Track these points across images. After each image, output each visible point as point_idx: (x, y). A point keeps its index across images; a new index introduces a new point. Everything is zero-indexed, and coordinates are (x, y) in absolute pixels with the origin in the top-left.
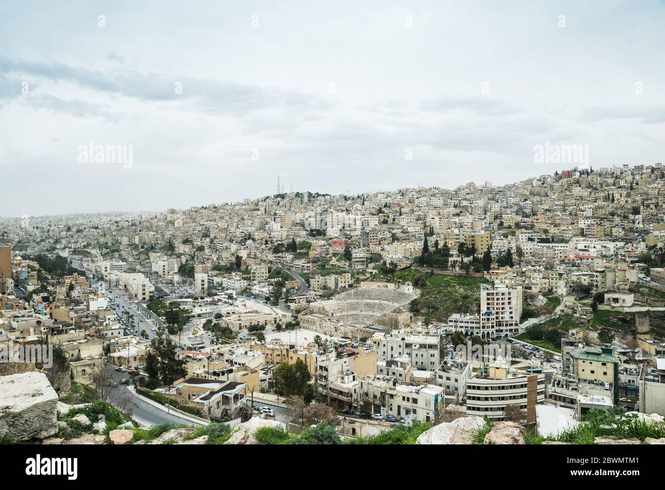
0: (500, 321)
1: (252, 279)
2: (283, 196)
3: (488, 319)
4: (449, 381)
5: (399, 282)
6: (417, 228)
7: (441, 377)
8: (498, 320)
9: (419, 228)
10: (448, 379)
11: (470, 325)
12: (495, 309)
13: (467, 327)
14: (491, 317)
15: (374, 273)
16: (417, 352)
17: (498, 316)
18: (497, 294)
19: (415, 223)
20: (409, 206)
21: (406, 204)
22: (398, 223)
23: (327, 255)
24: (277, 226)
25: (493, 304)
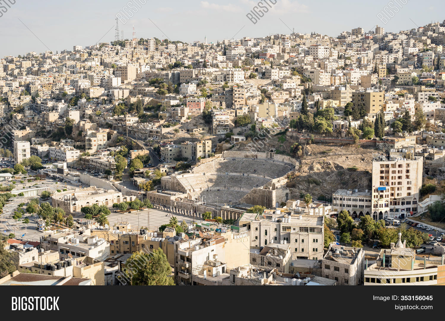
0: (395, 199)
1: (87, 147)
2: (122, 44)
3: (382, 196)
4: (337, 272)
5: (272, 151)
6: (293, 84)
7: (328, 267)
8: (393, 197)
9: (294, 84)
10: (337, 269)
11: (359, 203)
12: (390, 184)
13: (355, 206)
14: (384, 194)
15: (240, 140)
16: (297, 237)
17: (393, 192)
18: (394, 166)
19: (291, 78)
20: (283, 57)
21: (279, 54)
22: (269, 77)
23: (181, 117)
24: (116, 82)
25: (387, 178)
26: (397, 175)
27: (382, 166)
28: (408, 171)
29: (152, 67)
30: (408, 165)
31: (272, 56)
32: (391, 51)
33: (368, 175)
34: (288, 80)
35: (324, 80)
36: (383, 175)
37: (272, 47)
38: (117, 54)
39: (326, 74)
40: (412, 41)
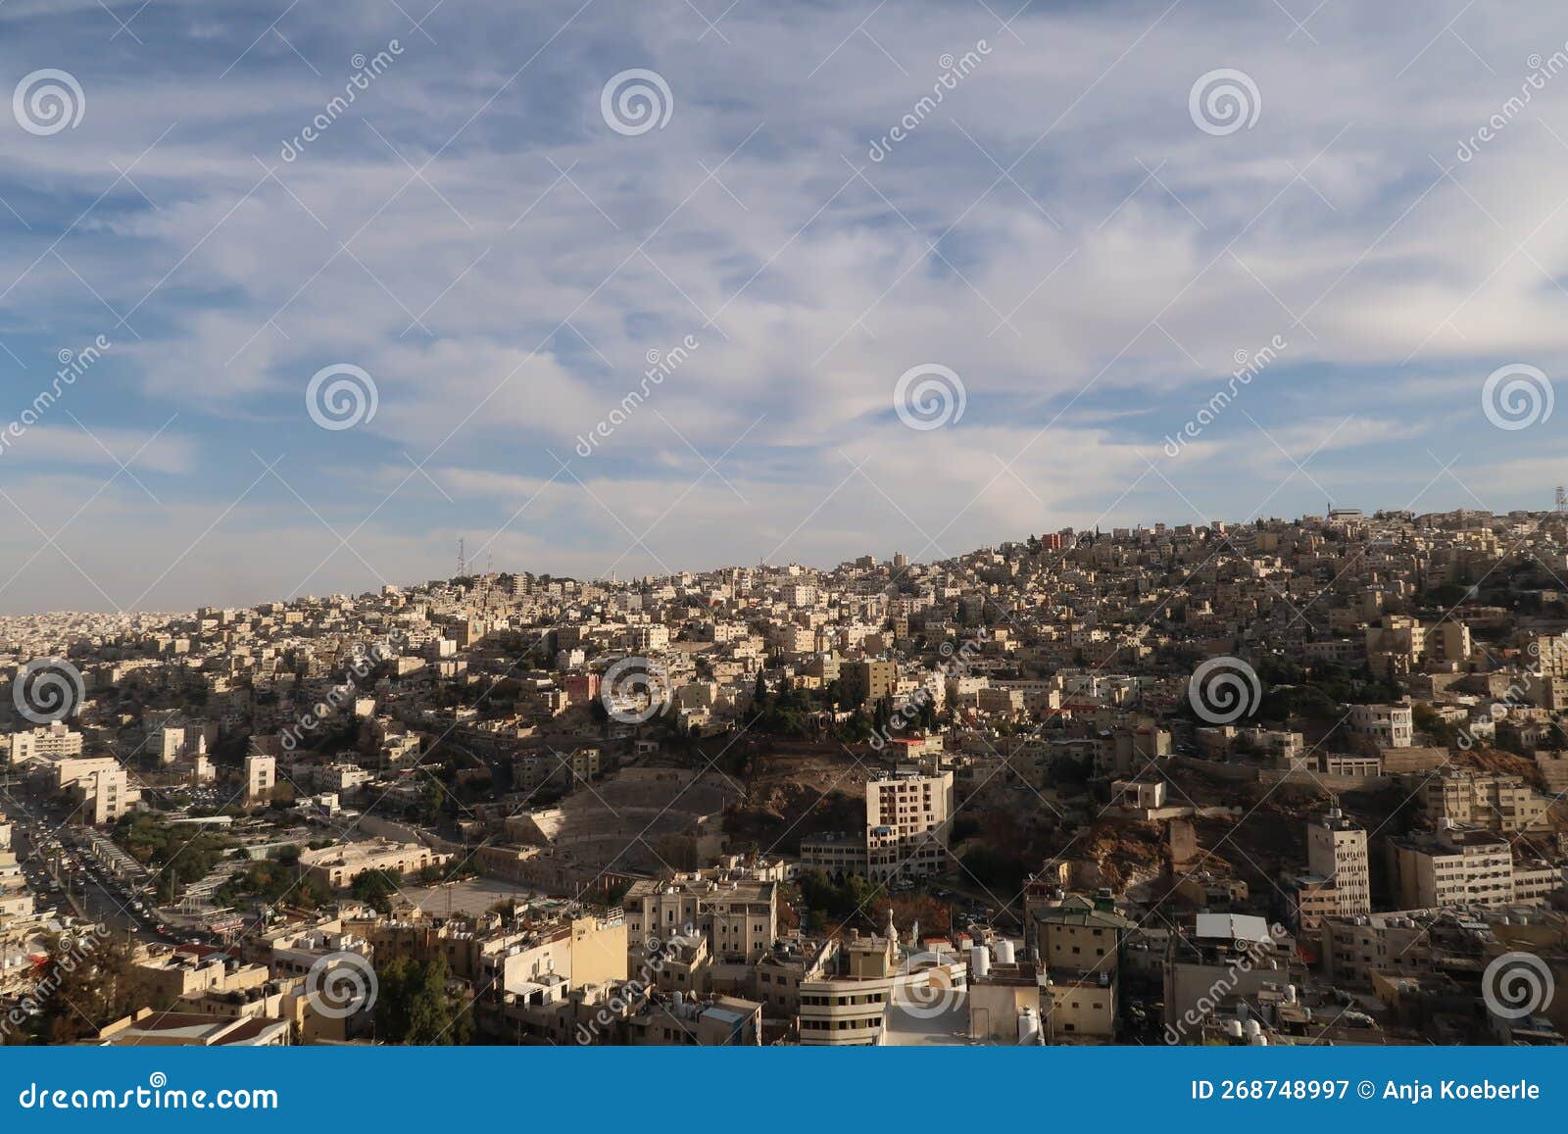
0: (907, 847)
2: (469, 583)
3: (882, 844)
4: (783, 986)
6: (749, 651)
7: (766, 978)
8: (902, 846)
9: (754, 650)
10: (782, 981)
11: (846, 857)
12: (898, 820)
13: (840, 862)
14: (887, 839)
15: (649, 749)
16: (725, 922)
17: (903, 834)
18: (902, 789)
19: (747, 640)
20: (735, 605)
21: (729, 600)
22: (711, 638)
23: (553, 710)
24: (448, 647)
25: (892, 810)
26: (908, 805)
27: (882, 789)
28: (927, 798)
29: (513, 622)
30: (926, 787)
31: (717, 603)
32: (916, 595)
33: (861, 805)
34: (742, 643)
35: (804, 641)
36: (886, 805)
37: (719, 589)
38: (458, 599)
39: (807, 632)
40: (951, 578)
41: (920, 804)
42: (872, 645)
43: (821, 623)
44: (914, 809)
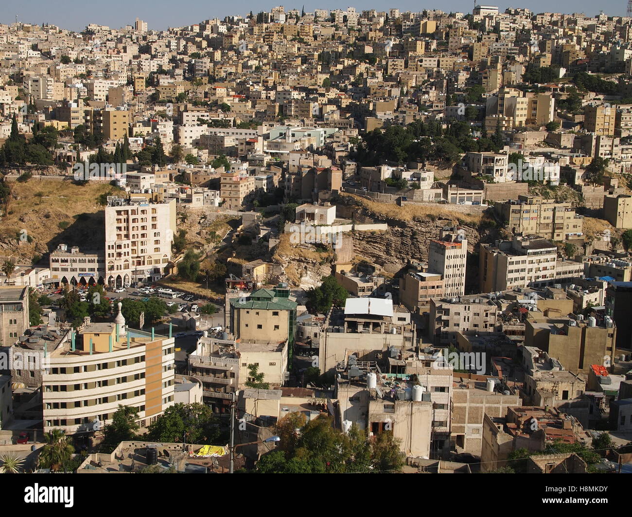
0: (138, 257)
3: (119, 254)
6: (6, 98)
8: (136, 255)
9: (9, 97)
11: (88, 266)
13: (82, 270)
14: (123, 251)
17: (135, 248)
18: (135, 212)
25: (127, 229)
26: (140, 224)
27: (119, 213)
28: (154, 218)
36: (121, 225)
39: (58, 84)
41: (149, 224)
42: (113, 96)
43: (70, 76)
44: (143, 228)
